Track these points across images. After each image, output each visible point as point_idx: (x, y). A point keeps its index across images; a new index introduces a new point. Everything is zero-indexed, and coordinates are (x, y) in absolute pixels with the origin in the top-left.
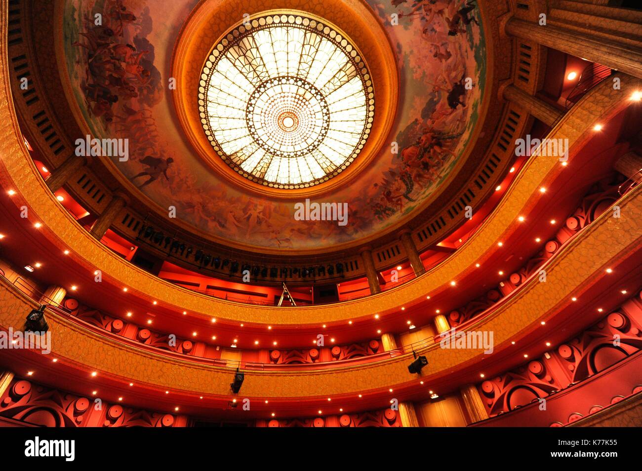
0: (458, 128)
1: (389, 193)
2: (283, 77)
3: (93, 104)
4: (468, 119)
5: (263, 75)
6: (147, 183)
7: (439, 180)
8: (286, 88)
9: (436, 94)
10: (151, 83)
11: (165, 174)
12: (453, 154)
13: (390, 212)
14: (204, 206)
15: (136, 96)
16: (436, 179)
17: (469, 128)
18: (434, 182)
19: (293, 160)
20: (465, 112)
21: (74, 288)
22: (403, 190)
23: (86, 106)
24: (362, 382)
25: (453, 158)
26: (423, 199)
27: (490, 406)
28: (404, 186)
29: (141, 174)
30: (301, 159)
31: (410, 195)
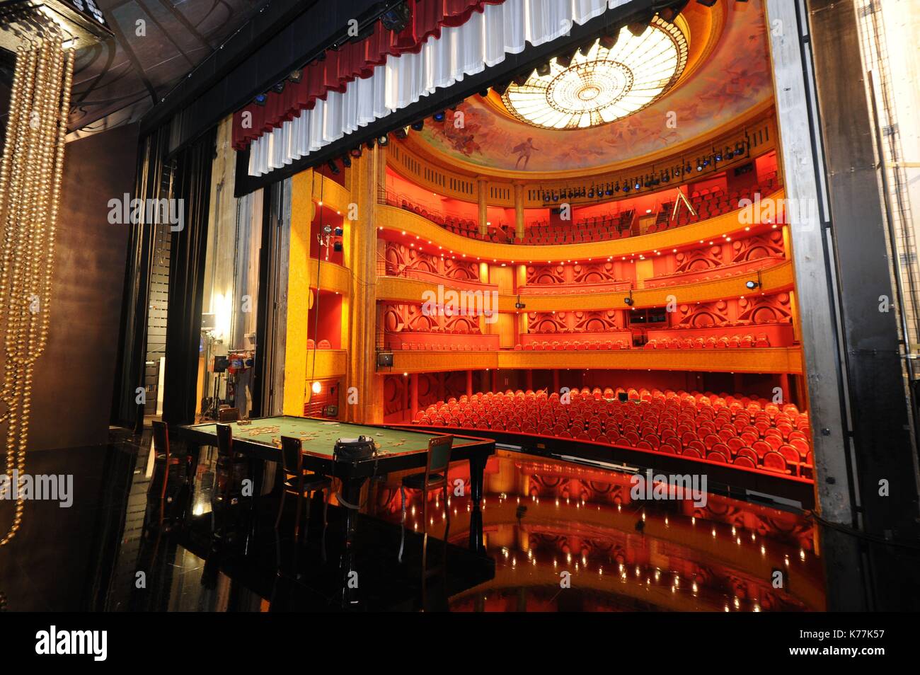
3: (465, 150)
6: (527, 161)
10: (482, 116)
11: (533, 148)
14: (576, 149)
15: (480, 127)
23: (463, 155)
29: (519, 160)
30: (625, 98)
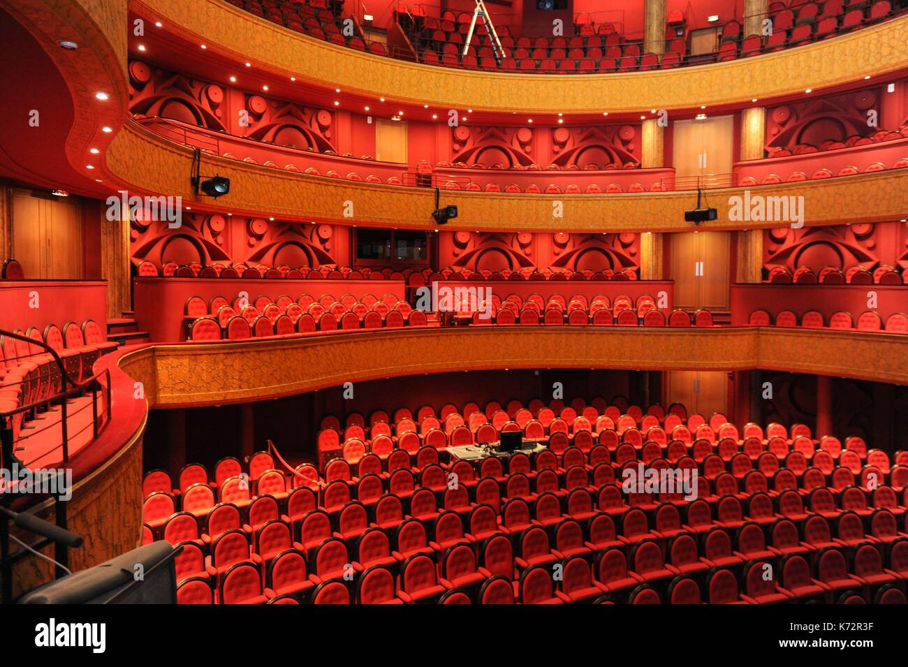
24: (613, 217)
27: (771, 253)
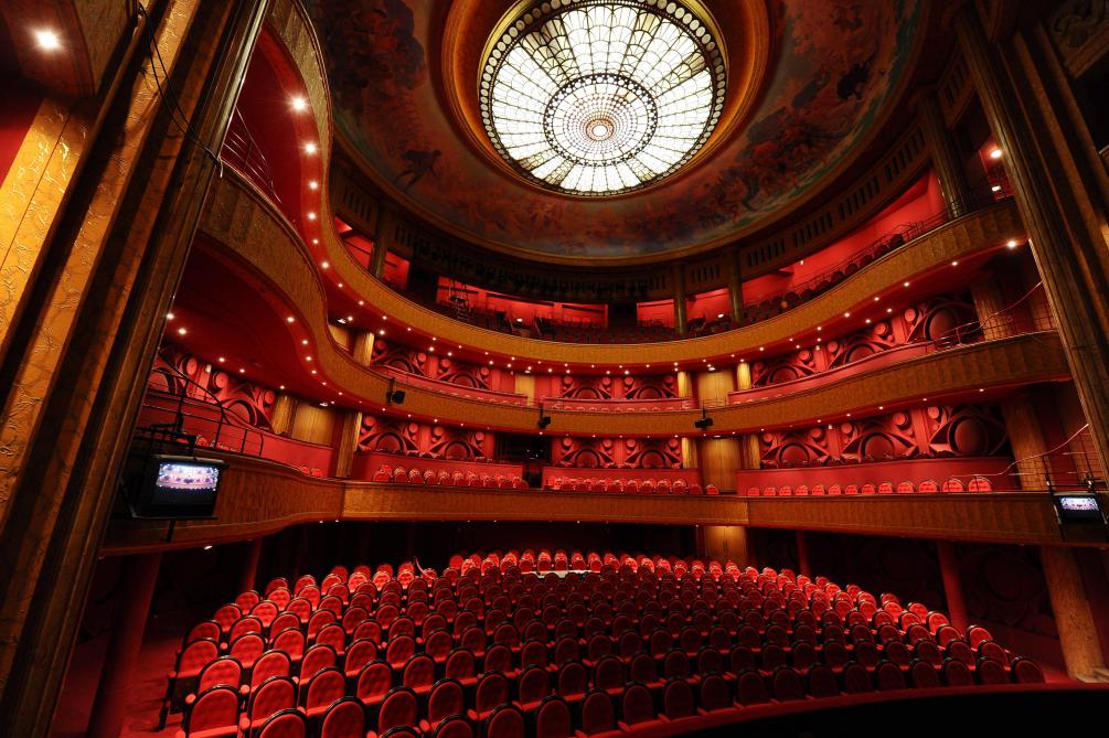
0: (841, 126)
1: (724, 196)
2: (600, 75)
4: (859, 117)
5: (572, 71)
6: (412, 184)
7: (794, 190)
8: (601, 88)
9: (824, 75)
10: (410, 60)
11: (432, 170)
12: (824, 161)
13: (718, 220)
15: (390, 77)
16: (791, 188)
17: (856, 130)
18: (789, 191)
19: (600, 170)
20: (857, 108)
21: (382, 333)
22: (743, 195)
25: (821, 165)
26: (766, 210)
27: (765, 452)
28: (745, 190)
29: (405, 173)
30: (611, 169)
31: (750, 203)
